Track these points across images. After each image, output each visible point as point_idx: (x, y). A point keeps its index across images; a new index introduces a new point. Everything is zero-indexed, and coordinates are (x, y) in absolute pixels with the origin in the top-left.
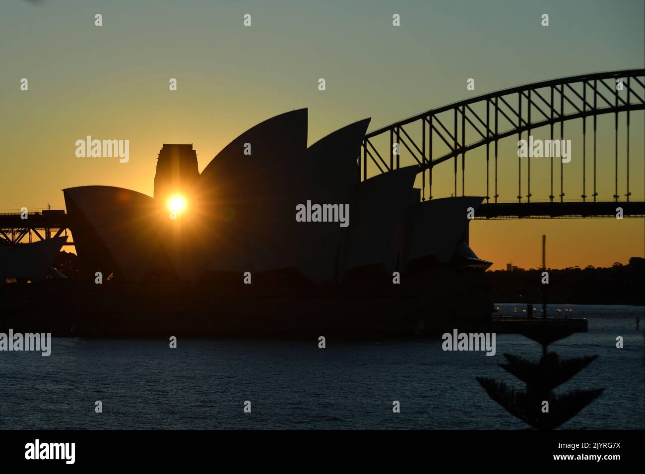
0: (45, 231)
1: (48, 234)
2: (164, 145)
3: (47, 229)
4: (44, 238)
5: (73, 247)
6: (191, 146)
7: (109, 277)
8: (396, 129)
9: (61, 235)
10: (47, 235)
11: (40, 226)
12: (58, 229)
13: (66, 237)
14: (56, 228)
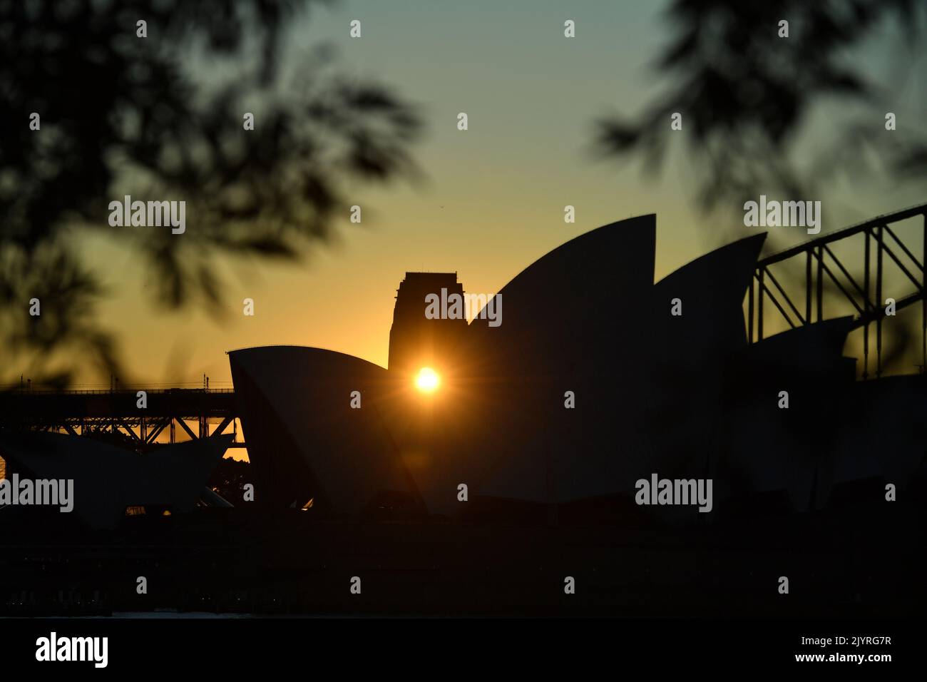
0: (198, 422)
1: (204, 427)
2: (408, 274)
3: (202, 419)
4: (198, 435)
5: (245, 450)
6: (454, 276)
7: (307, 505)
8: (816, 250)
9: (226, 432)
10: (203, 430)
11: (192, 414)
12: (221, 420)
13: (234, 435)
14: (218, 417)
